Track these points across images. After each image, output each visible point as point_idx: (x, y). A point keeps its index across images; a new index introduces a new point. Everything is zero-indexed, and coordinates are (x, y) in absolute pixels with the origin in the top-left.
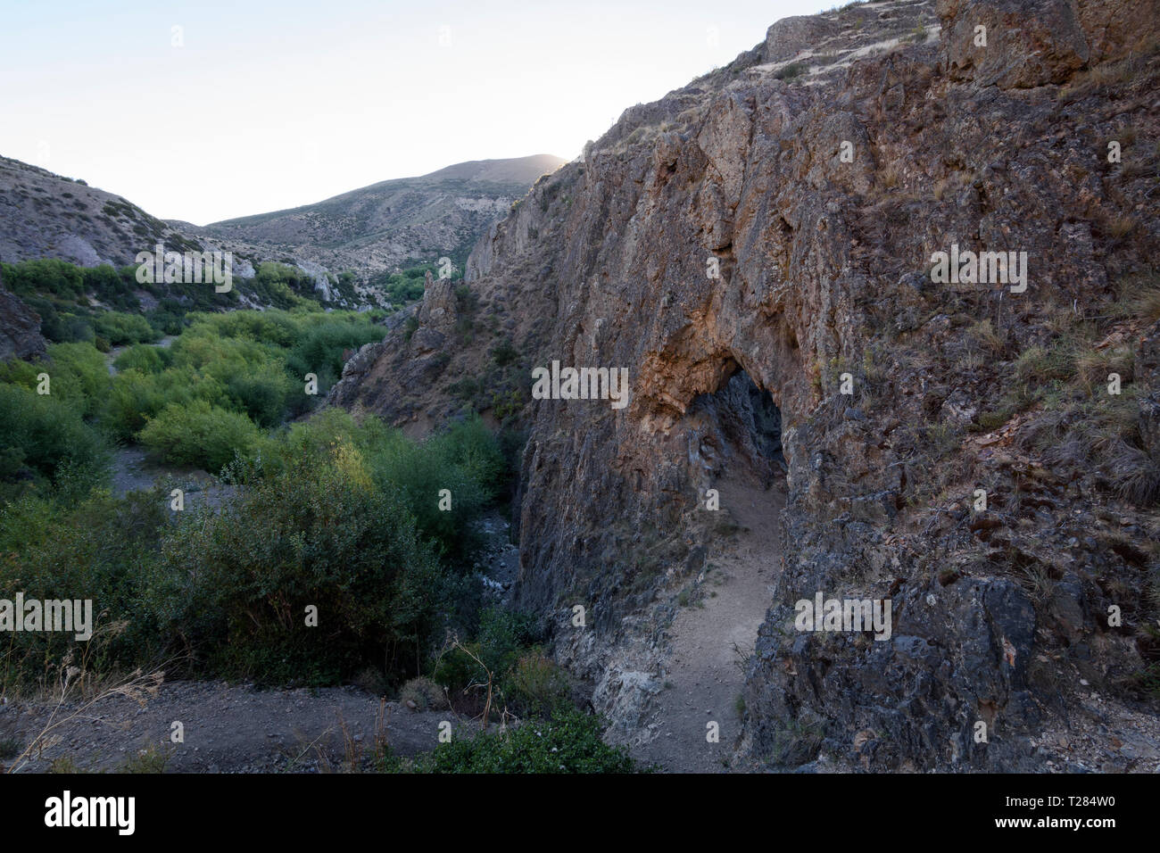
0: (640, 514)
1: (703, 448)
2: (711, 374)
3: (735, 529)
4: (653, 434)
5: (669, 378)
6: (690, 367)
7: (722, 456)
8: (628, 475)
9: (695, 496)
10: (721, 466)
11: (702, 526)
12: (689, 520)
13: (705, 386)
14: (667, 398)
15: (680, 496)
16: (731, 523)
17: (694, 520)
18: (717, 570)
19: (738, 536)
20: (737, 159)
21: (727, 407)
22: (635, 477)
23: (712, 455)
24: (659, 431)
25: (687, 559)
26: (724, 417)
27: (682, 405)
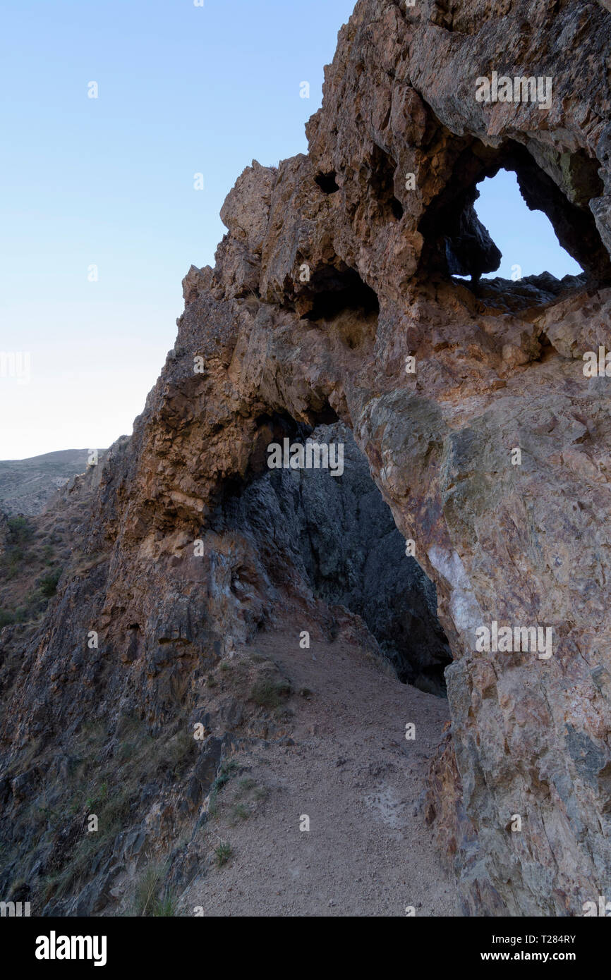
0: (123, 701)
1: (237, 584)
2: (238, 443)
3: (287, 692)
4: (156, 559)
5: (179, 463)
6: (207, 437)
7: (267, 598)
8: (116, 638)
9: (218, 645)
10: (265, 612)
11: (226, 696)
12: (205, 691)
13: (229, 460)
14: (177, 497)
15: (191, 649)
16: (279, 682)
17: (212, 686)
18: (246, 776)
19: (292, 706)
20: (260, 206)
21: (271, 541)
22: (128, 639)
23: (251, 595)
24: (166, 553)
25: (192, 772)
26: (267, 553)
27: (199, 502)
